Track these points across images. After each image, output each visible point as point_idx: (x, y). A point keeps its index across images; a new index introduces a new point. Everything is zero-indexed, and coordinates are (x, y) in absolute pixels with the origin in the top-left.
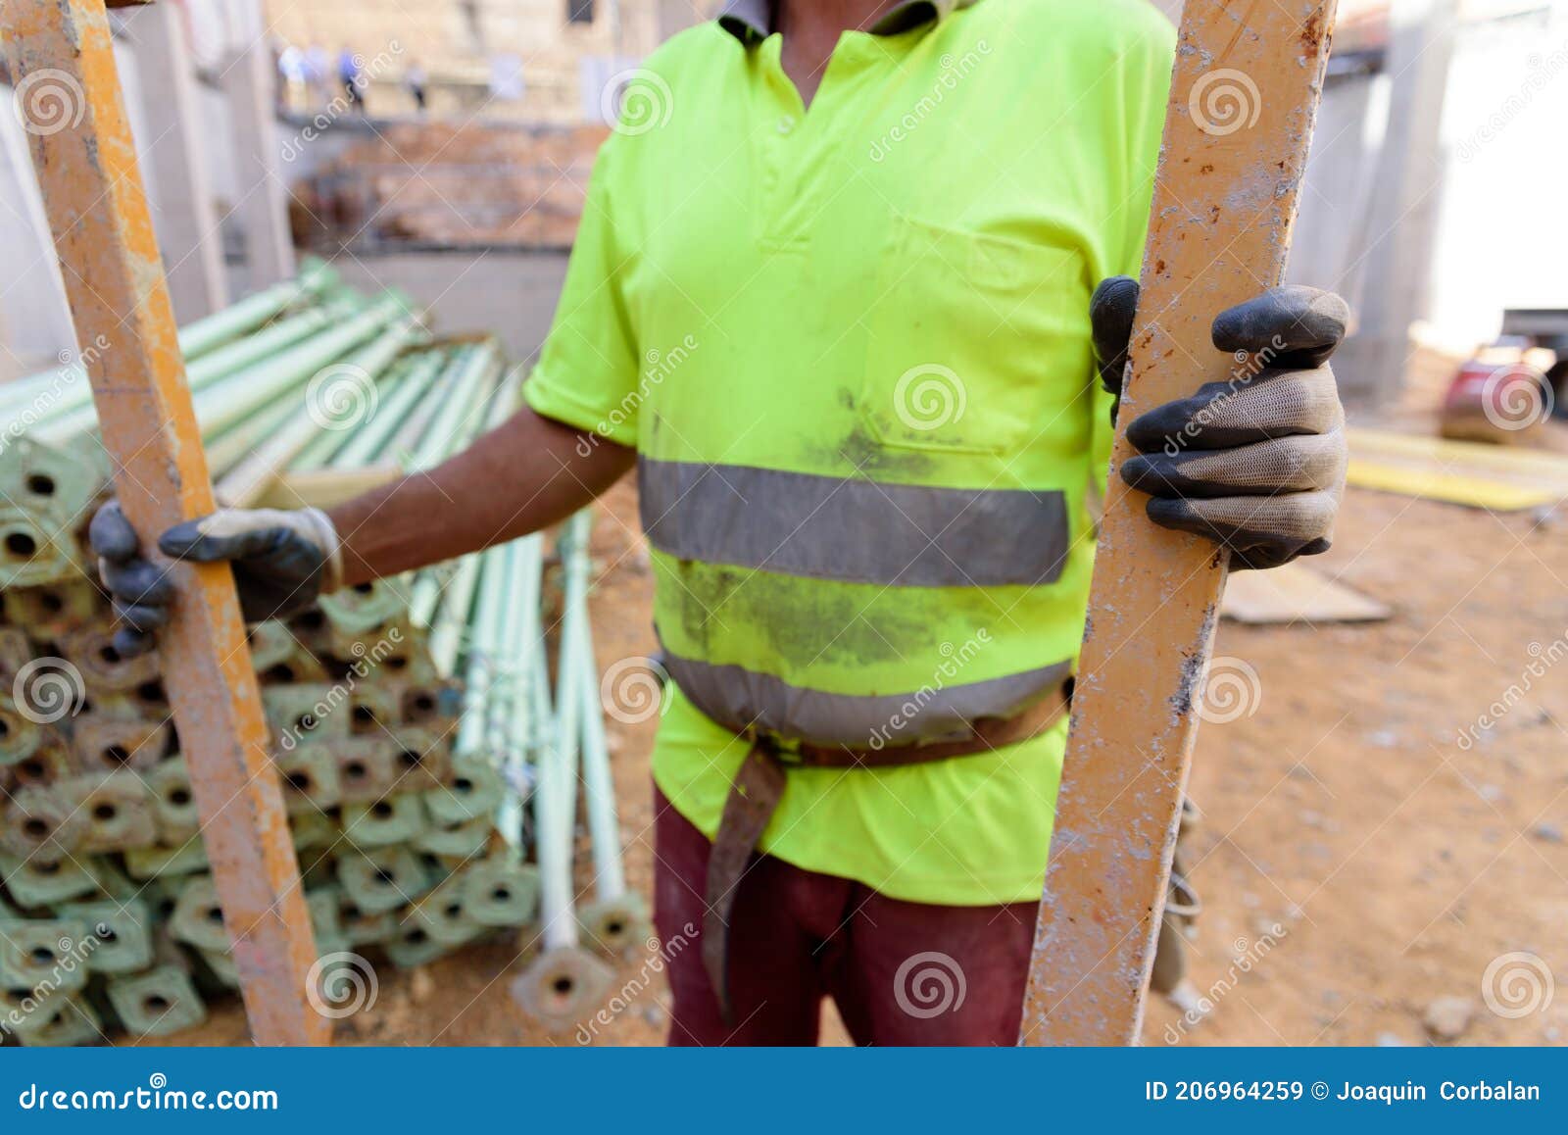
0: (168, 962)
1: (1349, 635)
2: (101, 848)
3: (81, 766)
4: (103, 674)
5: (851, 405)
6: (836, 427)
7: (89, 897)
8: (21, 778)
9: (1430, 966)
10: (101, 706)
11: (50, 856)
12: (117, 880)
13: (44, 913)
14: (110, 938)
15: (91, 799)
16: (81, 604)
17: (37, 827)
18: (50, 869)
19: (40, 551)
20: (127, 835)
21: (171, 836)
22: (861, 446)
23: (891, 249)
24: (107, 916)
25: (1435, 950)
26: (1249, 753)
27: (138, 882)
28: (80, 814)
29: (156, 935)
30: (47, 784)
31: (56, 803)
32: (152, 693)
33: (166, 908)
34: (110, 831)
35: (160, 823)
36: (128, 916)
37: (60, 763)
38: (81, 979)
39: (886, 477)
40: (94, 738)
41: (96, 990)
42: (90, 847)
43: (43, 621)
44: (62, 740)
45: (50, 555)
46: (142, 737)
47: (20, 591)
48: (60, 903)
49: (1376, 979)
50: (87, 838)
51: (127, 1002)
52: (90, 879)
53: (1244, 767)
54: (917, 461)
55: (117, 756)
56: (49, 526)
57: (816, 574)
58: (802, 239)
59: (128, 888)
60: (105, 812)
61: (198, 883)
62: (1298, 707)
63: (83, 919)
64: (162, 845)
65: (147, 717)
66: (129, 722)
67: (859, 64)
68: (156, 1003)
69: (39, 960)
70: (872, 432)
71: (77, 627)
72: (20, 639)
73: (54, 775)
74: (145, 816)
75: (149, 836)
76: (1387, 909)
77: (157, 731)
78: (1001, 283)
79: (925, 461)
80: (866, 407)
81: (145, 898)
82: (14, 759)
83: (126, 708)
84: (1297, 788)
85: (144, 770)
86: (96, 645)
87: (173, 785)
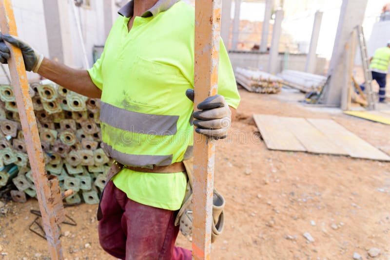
0: (94, 190)
1: (380, 164)
2: (85, 165)
3: (82, 148)
4: (88, 131)
5: (125, 94)
6: (121, 98)
7: (81, 174)
8: (72, 148)
9: (374, 241)
10: (87, 137)
11: (76, 165)
12: (86, 172)
13: (73, 176)
14: (84, 183)
15: (84, 155)
16: (85, 116)
17: (73, 158)
18: (75, 167)
19: (79, 105)
20: (89, 163)
21: (97, 165)
22: (125, 102)
23: (135, 63)
24: (84, 178)
25: (376, 238)
26: (342, 188)
27: (90, 173)
28: (82, 158)
29: (92, 184)
30: (76, 151)
31: (77, 154)
32: (96, 135)
33: (94, 179)
34: (86, 161)
35: (95, 161)
36: (87, 179)
37: (78, 147)
38: (78, 190)
39: (129, 109)
40: (85, 143)
41: (80, 193)
42: (82, 164)
43: (78, 119)
44: (79, 142)
45: (81, 106)
46: (94, 144)
47: (75, 112)
48: (76, 174)
49: (359, 241)
50: (82, 162)
51: (86, 196)
52: (81, 170)
53: (340, 191)
54: (136, 107)
55: (89, 147)
56: (81, 100)
57: (116, 127)
58: (122, 59)
59: (88, 174)
60: (86, 158)
61: (101, 175)
62: (360, 180)
63: (80, 178)
64: (95, 166)
65: (94, 140)
66: (91, 141)
67: (139, 23)
68: (91, 198)
69: (71, 185)
70: (128, 100)
71: (84, 121)
72: (74, 121)
73: (77, 149)
74: (93, 159)
75: (93, 164)
76: (367, 228)
77: (96, 144)
78: (157, 72)
79: (138, 107)
80: (127, 95)
81: (91, 176)
82: (71, 145)
83: (91, 138)
84: (352, 197)
85: (93, 151)
86: (87, 125)
87: (98, 155)
